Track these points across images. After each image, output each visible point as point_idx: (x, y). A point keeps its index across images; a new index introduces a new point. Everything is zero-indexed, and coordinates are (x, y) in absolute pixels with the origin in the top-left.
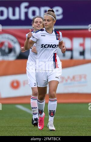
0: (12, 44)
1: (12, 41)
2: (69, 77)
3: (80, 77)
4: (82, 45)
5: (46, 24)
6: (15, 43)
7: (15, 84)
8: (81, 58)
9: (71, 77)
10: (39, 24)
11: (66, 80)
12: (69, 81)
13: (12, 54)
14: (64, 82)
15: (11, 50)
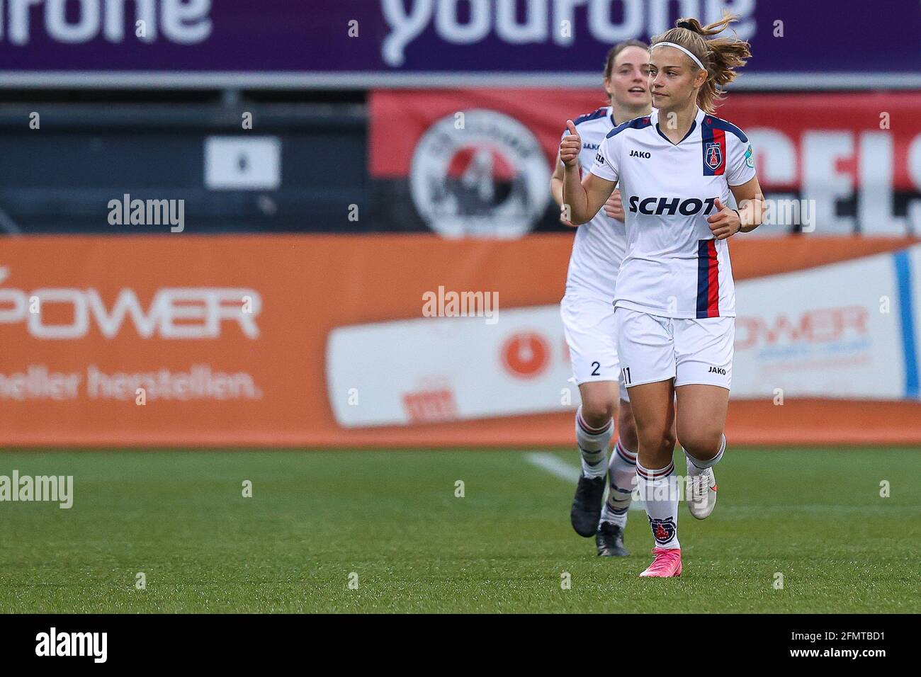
0: (514, 161)
1: (514, 143)
2: (782, 322)
3: (838, 319)
4: (848, 166)
5: (657, 86)
6: (525, 153)
7: (526, 354)
8: (844, 227)
9: (794, 320)
10: (639, 75)
11: (772, 337)
12: (783, 340)
13: (511, 208)
14: (761, 343)
15: (506, 188)
